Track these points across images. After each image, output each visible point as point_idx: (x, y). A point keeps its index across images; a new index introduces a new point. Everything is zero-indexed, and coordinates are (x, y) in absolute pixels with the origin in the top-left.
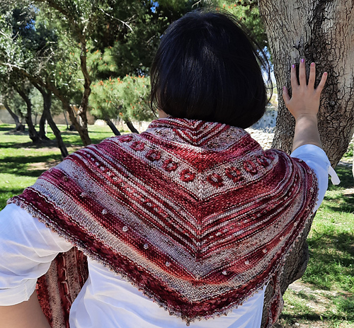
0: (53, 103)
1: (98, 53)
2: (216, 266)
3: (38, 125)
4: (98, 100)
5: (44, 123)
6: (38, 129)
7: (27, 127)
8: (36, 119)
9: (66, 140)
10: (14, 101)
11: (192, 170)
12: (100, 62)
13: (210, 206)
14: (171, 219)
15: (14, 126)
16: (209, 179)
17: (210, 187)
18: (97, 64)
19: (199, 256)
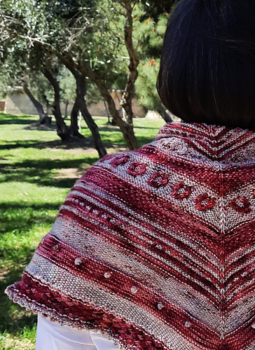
0: (90, 87)
1: (149, 23)
2: (245, 318)
3: (69, 117)
4: (148, 85)
5: (77, 115)
6: (68, 123)
7: (54, 119)
8: (66, 108)
9: (106, 138)
10: (38, 82)
11: (211, 194)
12: (152, 34)
13: (234, 239)
14: (188, 262)
15: (37, 118)
16: (233, 204)
17: (234, 215)
18: (149, 37)
19: (224, 307)
